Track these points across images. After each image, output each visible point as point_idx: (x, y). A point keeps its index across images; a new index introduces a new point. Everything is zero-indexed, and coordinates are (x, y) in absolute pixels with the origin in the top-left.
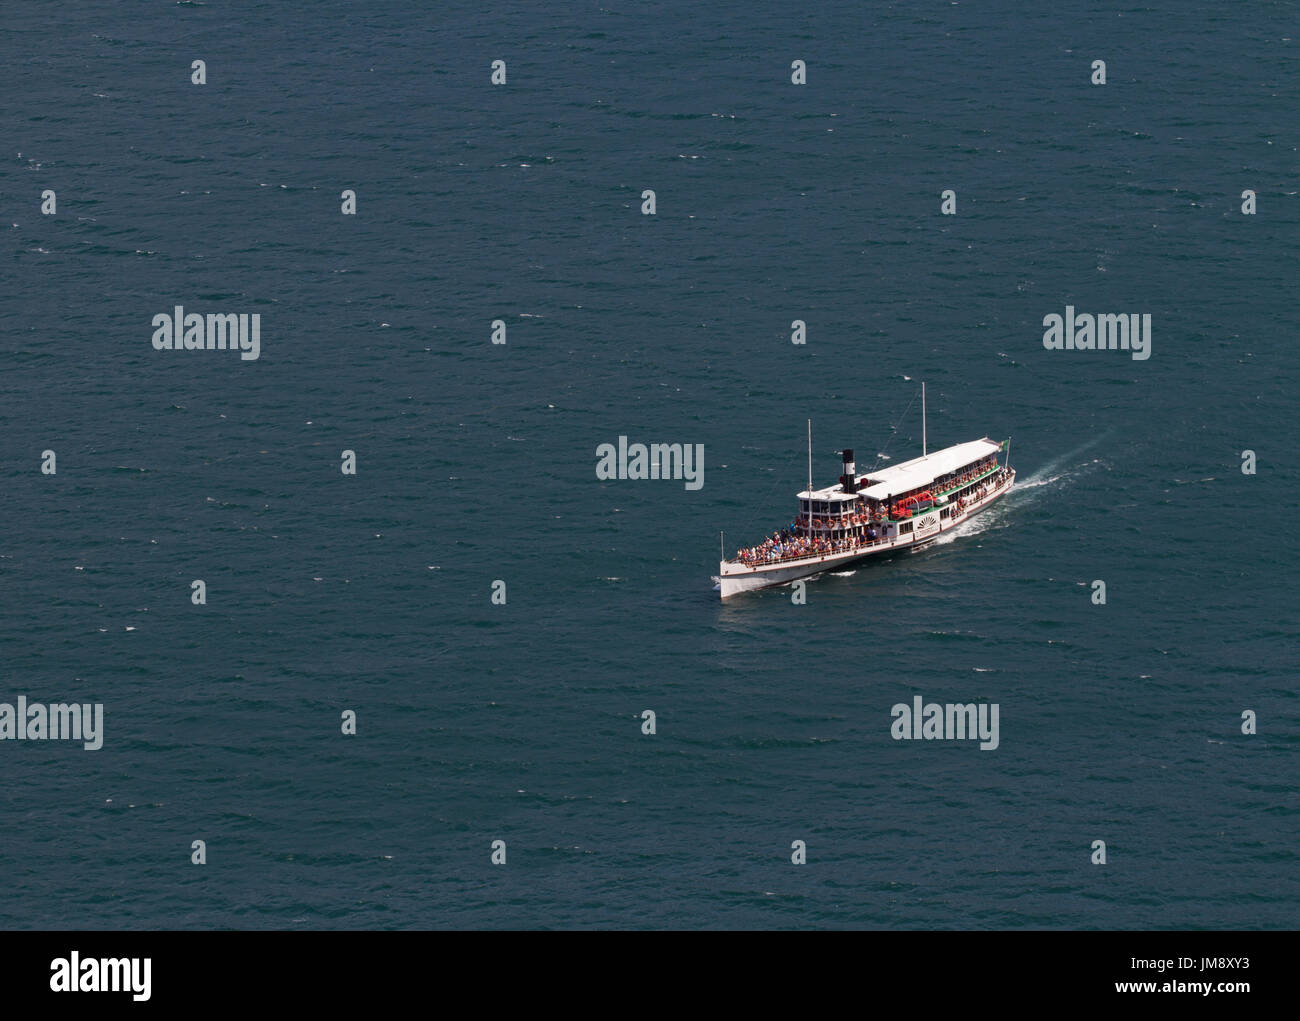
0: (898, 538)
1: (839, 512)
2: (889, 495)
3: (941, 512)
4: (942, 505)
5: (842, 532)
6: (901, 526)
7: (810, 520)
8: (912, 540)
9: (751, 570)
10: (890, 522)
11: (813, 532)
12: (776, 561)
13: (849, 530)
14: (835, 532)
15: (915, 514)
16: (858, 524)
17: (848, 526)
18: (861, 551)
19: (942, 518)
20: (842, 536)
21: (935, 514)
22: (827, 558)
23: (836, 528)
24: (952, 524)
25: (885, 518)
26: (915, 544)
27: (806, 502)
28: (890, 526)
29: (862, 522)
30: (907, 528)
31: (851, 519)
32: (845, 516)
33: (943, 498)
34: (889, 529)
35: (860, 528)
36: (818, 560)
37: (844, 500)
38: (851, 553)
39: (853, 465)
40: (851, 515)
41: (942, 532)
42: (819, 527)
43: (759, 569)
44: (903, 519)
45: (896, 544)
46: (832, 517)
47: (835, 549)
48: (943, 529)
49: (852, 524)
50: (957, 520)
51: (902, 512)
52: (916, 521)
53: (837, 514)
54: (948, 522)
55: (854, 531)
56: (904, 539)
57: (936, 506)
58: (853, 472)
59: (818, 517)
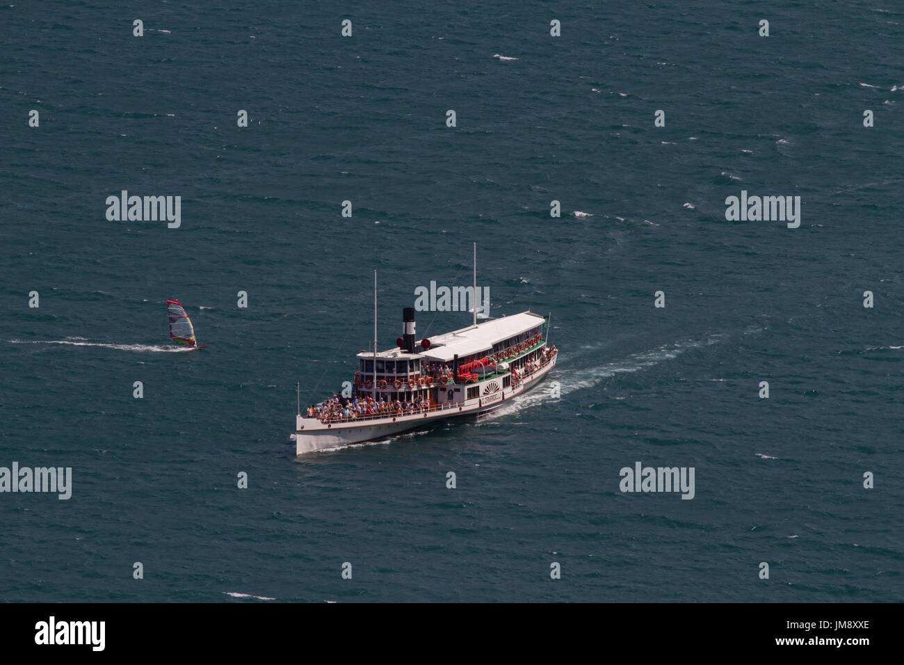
0: (467, 403)
1: (406, 372)
2: (456, 356)
3: (504, 379)
4: (504, 373)
5: (409, 394)
6: (469, 390)
7: (375, 381)
8: (477, 406)
9: (326, 427)
10: (457, 386)
11: (378, 393)
12: (351, 420)
13: (415, 392)
14: (402, 394)
15: (481, 379)
16: (424, 387)
17: (415, 389)
18: (430, 415)
19: (504, 386)
20: (410, 399)
21: (499, 381)
22: (398, 419)
23: (402, 390)
24: (512, 394)
25: (451, 381)
26: (481, 411)
27: (369, 362)
28: (458, 390)
29: (428, 384)
30: (474, 393)
31: (417, 380)
32: (412, 377)
33: (505, 365)
34: (455, 394)
35: (425, 390)
36: (390, 420)
37: (411, 359)
38: (421, 416)
39: (414, 324)
40: (418, 376)
41: (504, 401)
42: (385, 388)
43: (333, 426)
44: (470, 382)
45: (464, 409)
46: (398, 378)
47: (405, 410)
48: (506, 397)
49: (419, 386)
50: (517, 391)
51: (468, 376)
52: (483, 385)
53: (404, 374)
54: (509, 392)
55: (421, 393)
56: (471, 405)
57: (500, 373)
58: (414, 332)
59: (383, 378)
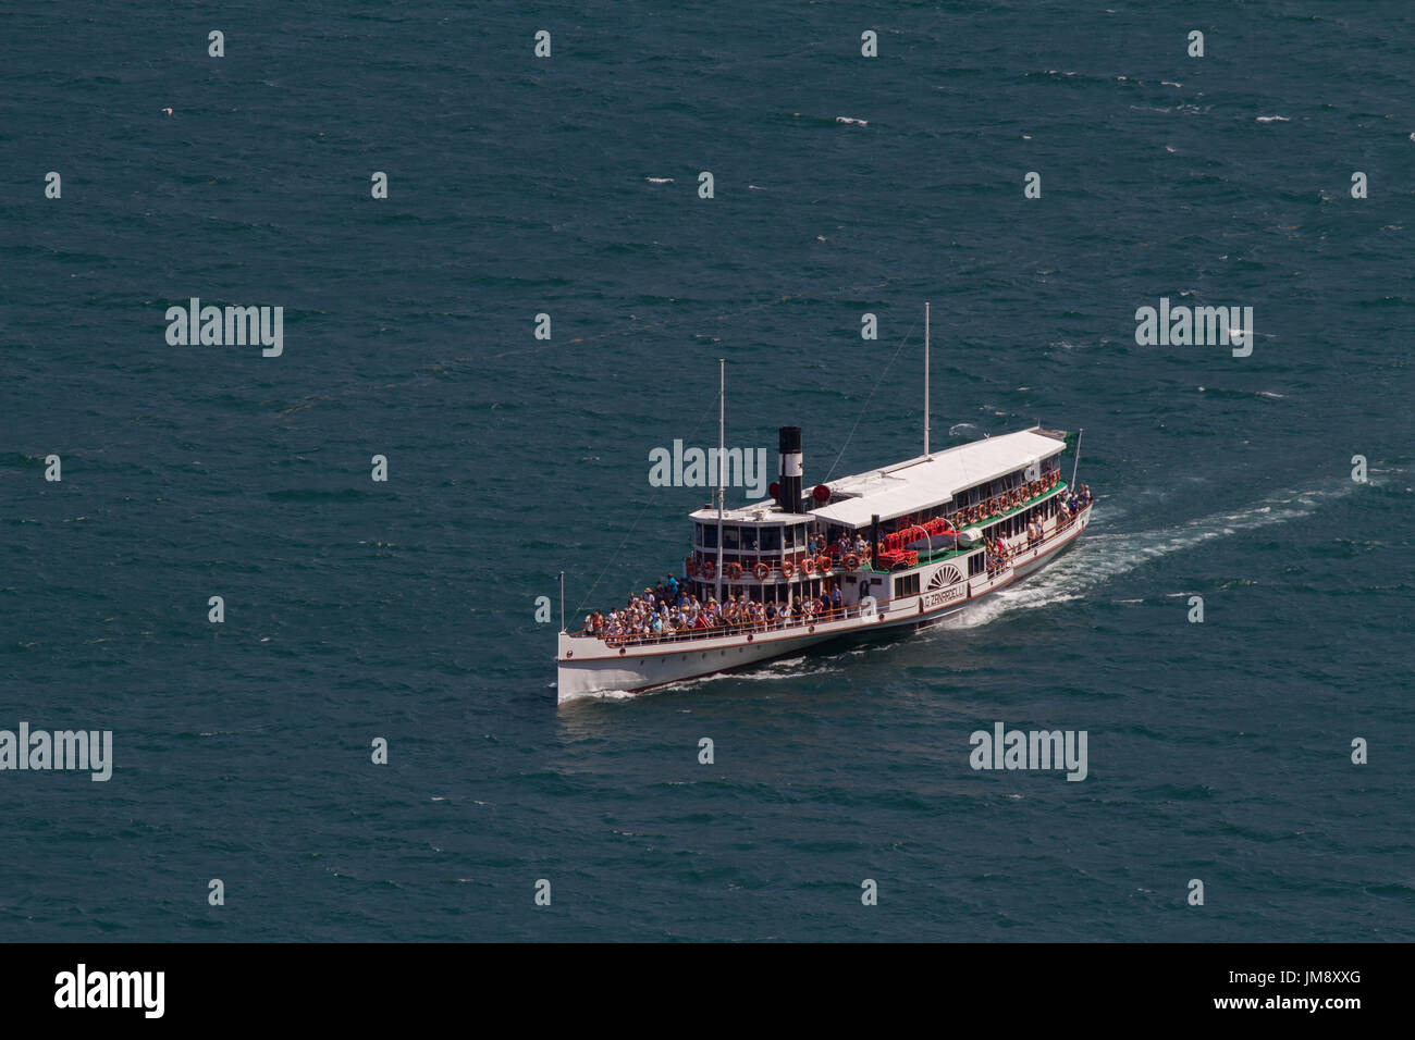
0: (894, 605)
1: (779, 548)
2: (875, 518)
3: (970, 559)
4: (970, 548)
5: (784, 589)
6: (898, 581)
7: (720, 564)
8: (916, 611)
9: (616, 652)
10: (877, 574)
11: (725, 588)
12: (664, 639)
13: (796, 585)
14: (770, 588)
15: (923, 560)
16: (813, 576)
17: (795, 579)
18: (821, 628)
19: (971, 573)
20: (784, 599)
21: (960, 563)
22: (758, 637)
23: (771, 580)
24: (988, 586)
25: (866, 564)
26: (923, 620)
27: (710, 529)
28: (878, 582)
29: (821, 570)
30: (909, 587)
31: (801, 564)
32: (789, 557)
33: (975, 533)
34: (873, 588)
35: (816, 582)
36: (742, 639)
37: (788, 524)
38: (803, 631)
39: (799, 458)
40: (801, 555)
41: (971, 600)
42: (738, 577)
43: (630, 651)
44: (902, 567)
45: (888, 617)
46: (764, 559)
47: (772, 620)
48: (974, 593)
49: (803, 574)
50: (998, 581)
51: (898, 555)
52: (927, 573)
53: (774, 552)
54: (981, 583)
55: (807, 587)
56: (903, 609)
57: (962, 548)
58: (800, 472)
59: (734, 558)
